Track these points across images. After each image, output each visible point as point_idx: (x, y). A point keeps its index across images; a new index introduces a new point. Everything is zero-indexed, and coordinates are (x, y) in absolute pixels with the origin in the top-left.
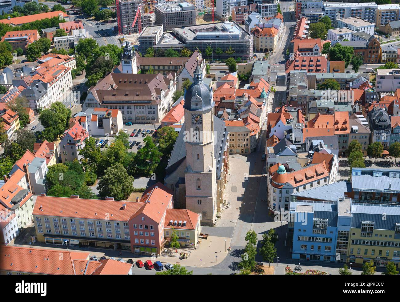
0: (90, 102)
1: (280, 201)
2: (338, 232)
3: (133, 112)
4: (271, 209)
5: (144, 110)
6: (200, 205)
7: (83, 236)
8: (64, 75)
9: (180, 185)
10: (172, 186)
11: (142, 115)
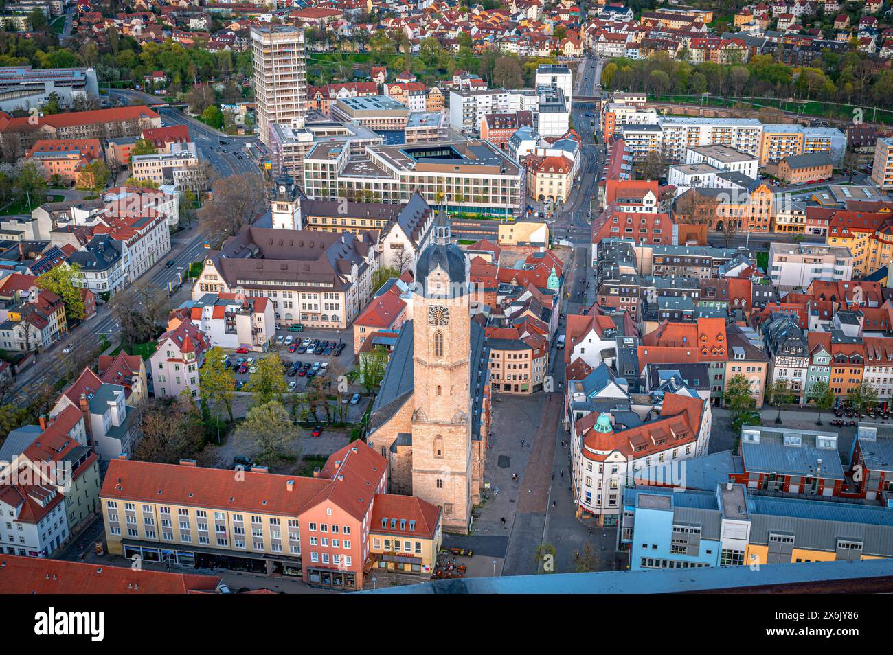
0: (209, 281)
1: (600, 487)
2: (721, 552)
3: (295, 305)
4: (580, 504)
5: (317, 302)
6: (440, 489)
7: (203, 543)
8: (153, 227)
9: (399, 448)
10: (384, 450)
11: (313, 311)
